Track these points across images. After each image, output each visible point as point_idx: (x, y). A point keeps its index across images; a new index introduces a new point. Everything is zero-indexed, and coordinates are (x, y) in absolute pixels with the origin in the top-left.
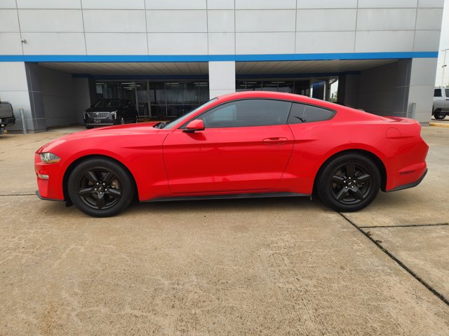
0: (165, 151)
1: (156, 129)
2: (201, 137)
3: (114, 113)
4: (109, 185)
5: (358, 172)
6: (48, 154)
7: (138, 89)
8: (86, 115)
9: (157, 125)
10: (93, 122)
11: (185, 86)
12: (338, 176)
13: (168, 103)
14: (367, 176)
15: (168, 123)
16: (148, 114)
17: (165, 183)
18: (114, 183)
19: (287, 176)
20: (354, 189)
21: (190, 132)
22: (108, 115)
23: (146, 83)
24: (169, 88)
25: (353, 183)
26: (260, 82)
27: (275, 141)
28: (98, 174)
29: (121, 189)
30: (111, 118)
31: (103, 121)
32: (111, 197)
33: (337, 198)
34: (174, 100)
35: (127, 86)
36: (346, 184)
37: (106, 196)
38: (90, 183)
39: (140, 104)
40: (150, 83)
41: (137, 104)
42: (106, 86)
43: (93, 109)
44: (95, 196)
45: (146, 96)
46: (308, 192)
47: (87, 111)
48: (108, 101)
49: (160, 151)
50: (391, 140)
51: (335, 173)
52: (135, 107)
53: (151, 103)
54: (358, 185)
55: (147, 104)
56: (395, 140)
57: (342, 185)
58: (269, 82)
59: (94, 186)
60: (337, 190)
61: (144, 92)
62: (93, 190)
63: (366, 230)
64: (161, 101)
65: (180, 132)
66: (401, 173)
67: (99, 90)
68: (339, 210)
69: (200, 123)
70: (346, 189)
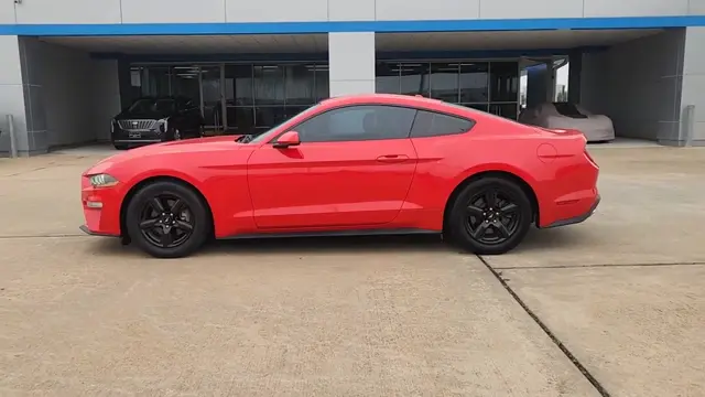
0: (251, 172)
1: (238, 144)
2: (295, 154)
3: (164, 121)
4: (178, 216)
5: (503, 202)
6: (103, 176)
7: (204, 76)
8: (116, 125)
9: (240, 139)
10: (127, 137)
11: (289, 72)
12: (477, 207)
13: (257, 102)
14: (513, 205)
15: (254, 137)
16: (221, 123)
17: (248, 214)
18: (184, 214)
19: (407, 206)
20: (497, 224)
21: (283, 147)
22: (153, 125)
23: (219, 68)
24: (259, 75)
25: (495, 216)
26: (426, 65)
27: (392, 159)
28: (164, 200)
29: (192, 221)
30: (158, 130)
31: (145, 136)
32: (179, 232)
33: (474, 235)
34: (269, 96)
35: (184, 71)
36: (486, 218)
37: (173, 230)
38: (154, 214)
39: (205, 104)
40: (227, 66)
41: (202, 105)
42: (146, 72)
43: (127, 114)
44: (159, 231)
45: (218, 90)
46: (436, 227)
47: (117, 118)
48: (152, 100)
49: (243, 172)
50: (543, 159)
51: (473, 203)
52: (199, 110)
53: (228, 102)
54: (504, 220)
55: (219, 105)
56: (550, 160)
57: (481, 219)
58: (446, 65)
59: (159, 217)
60: (475, 227)
61: (215, 84)
62: (158, 221)
63: (498, 271)
64: (245, 99)
65: (270, 147)
66: (558, 203)
67: (136, 81)
68: (479, 252)
69: (294, 136)
70: (486, 224)
